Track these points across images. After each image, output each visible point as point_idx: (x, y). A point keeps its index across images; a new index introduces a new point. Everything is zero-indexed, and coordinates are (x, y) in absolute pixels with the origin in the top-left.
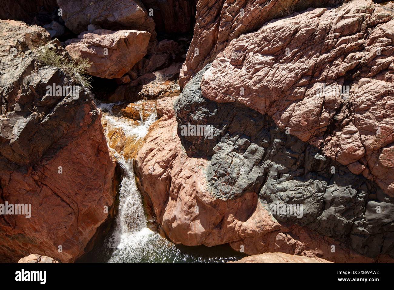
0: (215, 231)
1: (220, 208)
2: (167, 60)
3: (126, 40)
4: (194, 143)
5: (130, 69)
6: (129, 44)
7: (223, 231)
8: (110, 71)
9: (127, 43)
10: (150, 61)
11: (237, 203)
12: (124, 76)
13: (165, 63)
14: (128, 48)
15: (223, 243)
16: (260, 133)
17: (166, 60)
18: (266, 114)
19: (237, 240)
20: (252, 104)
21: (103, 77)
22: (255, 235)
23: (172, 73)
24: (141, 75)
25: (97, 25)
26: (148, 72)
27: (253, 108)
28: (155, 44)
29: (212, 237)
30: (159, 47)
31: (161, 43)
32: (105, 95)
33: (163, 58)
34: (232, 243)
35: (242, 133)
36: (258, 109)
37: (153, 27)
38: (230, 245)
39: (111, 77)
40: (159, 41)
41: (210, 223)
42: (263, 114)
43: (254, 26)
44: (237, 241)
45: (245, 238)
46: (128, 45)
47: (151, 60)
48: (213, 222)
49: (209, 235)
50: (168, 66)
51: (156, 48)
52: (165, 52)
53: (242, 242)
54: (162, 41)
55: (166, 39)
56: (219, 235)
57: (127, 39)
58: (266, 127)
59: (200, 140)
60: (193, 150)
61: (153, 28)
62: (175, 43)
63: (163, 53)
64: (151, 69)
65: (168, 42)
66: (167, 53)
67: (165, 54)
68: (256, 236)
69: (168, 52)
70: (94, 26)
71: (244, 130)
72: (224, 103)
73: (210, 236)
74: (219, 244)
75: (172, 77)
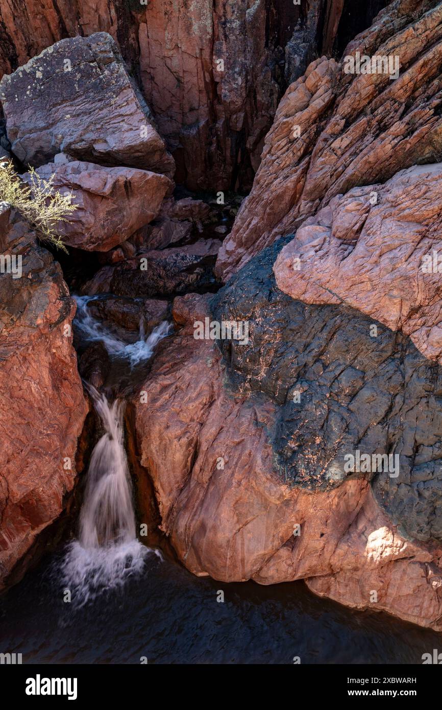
0: (284, 552)
1: (298, 507)
2: (189, 234)
3: (128, 184)
4: (249, 377)
5: (126, 238)
6: (132, 191)
7: (299, 555)
8: (92, 237)
9: (129, 190)
10: (161, 230)
11: (330, 500)
12: (115, 248)
13: (185, 238)
14: (128, 199)
15: (296, 578)
16: (384, 365)
17: (186, 233)
18: (400, 330)
19: (325, 573)
20: (374, 311)
21: (76, 246)
22: (363, 566)
23: (200, 254)
24: (142, 253)
25: (71, 155)
26: (156, 249)
27: (375, 318)
28: (170, 204)
29: (274, 565)
30: (177, 209)
31: (180, 203)
32: (74, 281)
33: (182, 229)
34: (311, 578)
35: (348, 363)
36: (385, 321)
37: (171, 172)
38: (307, 582)
39: (90, 247)
40: (178, 198)
41: (274, 536)
42: (394, 330)
43: (377, 175)
44: (323, 576)
45: (341, 570)
46: (130, 194)
47: (162, 228)
48: (280, 535)
49: (269, 560)
50: (192, 242)
51: (171, 210)
52: (185, 220)
53: (333, 579)
54: (183, 200)
55: (191, 198)
56: (289, 562)
57: (130, 183)
58: (396, 356)
59: (263, 373)
60: (246, 390)
61: (172, 174)
62: (205, 205)
63: (183, 221)
64: (161, 244)
65: (193, 202)
66: (189, 221)
67: (186, 222)
68: (366, 567)
69: (191, 219)
70: (67, 157)
71: (352, 358)
72: (320, 305)
73: (271, 563)
74: (288, 580)
75: (199, 260)
